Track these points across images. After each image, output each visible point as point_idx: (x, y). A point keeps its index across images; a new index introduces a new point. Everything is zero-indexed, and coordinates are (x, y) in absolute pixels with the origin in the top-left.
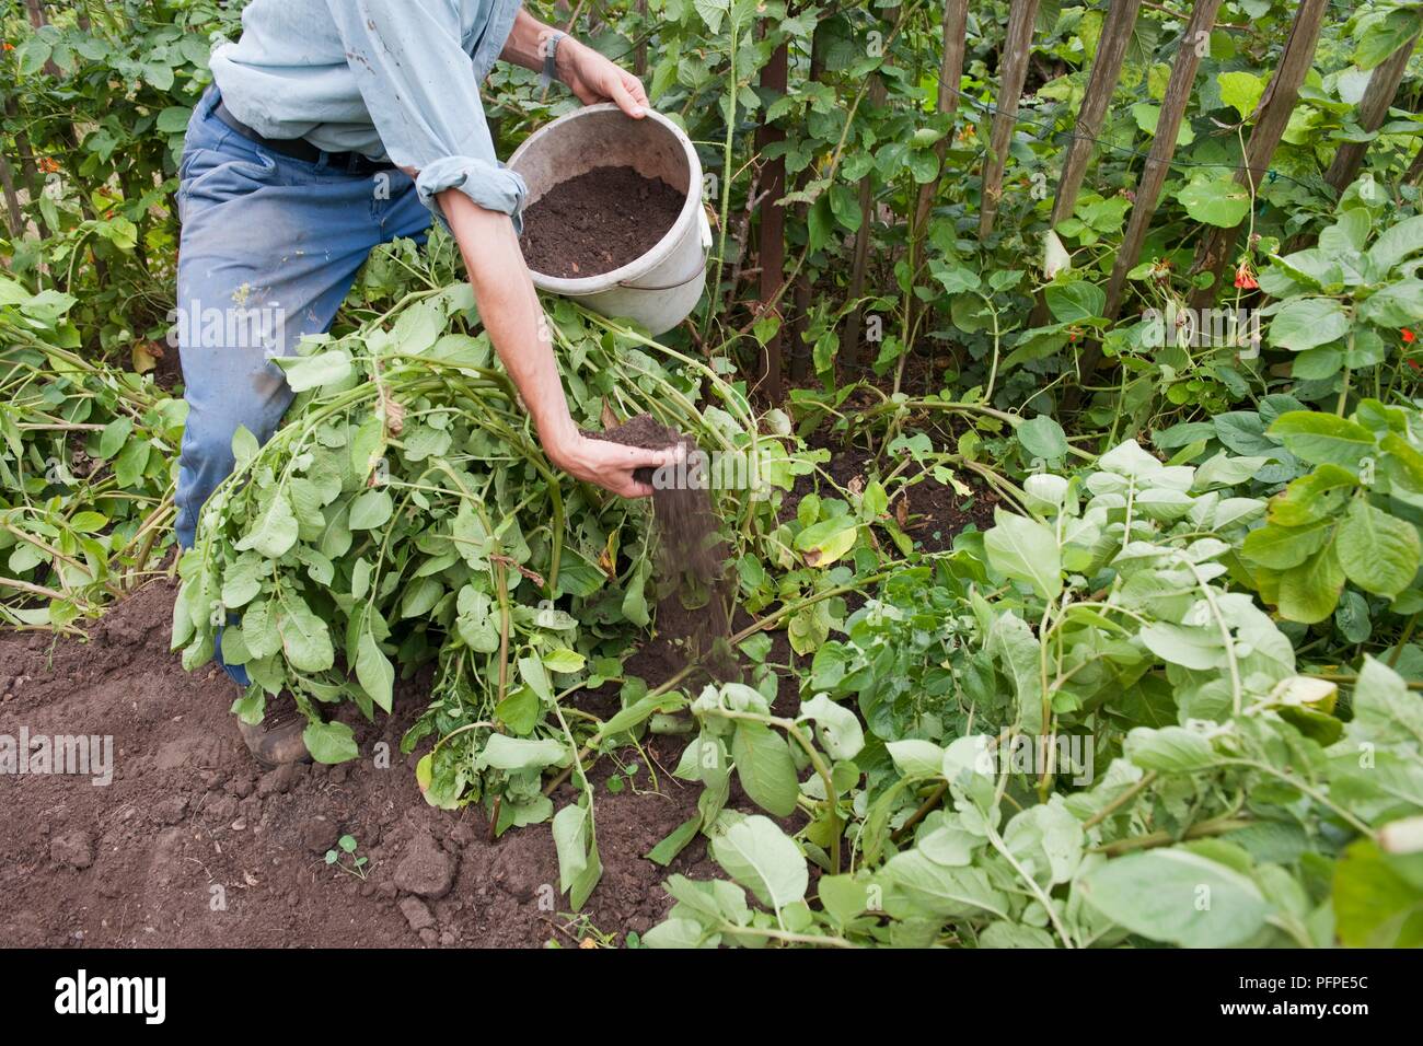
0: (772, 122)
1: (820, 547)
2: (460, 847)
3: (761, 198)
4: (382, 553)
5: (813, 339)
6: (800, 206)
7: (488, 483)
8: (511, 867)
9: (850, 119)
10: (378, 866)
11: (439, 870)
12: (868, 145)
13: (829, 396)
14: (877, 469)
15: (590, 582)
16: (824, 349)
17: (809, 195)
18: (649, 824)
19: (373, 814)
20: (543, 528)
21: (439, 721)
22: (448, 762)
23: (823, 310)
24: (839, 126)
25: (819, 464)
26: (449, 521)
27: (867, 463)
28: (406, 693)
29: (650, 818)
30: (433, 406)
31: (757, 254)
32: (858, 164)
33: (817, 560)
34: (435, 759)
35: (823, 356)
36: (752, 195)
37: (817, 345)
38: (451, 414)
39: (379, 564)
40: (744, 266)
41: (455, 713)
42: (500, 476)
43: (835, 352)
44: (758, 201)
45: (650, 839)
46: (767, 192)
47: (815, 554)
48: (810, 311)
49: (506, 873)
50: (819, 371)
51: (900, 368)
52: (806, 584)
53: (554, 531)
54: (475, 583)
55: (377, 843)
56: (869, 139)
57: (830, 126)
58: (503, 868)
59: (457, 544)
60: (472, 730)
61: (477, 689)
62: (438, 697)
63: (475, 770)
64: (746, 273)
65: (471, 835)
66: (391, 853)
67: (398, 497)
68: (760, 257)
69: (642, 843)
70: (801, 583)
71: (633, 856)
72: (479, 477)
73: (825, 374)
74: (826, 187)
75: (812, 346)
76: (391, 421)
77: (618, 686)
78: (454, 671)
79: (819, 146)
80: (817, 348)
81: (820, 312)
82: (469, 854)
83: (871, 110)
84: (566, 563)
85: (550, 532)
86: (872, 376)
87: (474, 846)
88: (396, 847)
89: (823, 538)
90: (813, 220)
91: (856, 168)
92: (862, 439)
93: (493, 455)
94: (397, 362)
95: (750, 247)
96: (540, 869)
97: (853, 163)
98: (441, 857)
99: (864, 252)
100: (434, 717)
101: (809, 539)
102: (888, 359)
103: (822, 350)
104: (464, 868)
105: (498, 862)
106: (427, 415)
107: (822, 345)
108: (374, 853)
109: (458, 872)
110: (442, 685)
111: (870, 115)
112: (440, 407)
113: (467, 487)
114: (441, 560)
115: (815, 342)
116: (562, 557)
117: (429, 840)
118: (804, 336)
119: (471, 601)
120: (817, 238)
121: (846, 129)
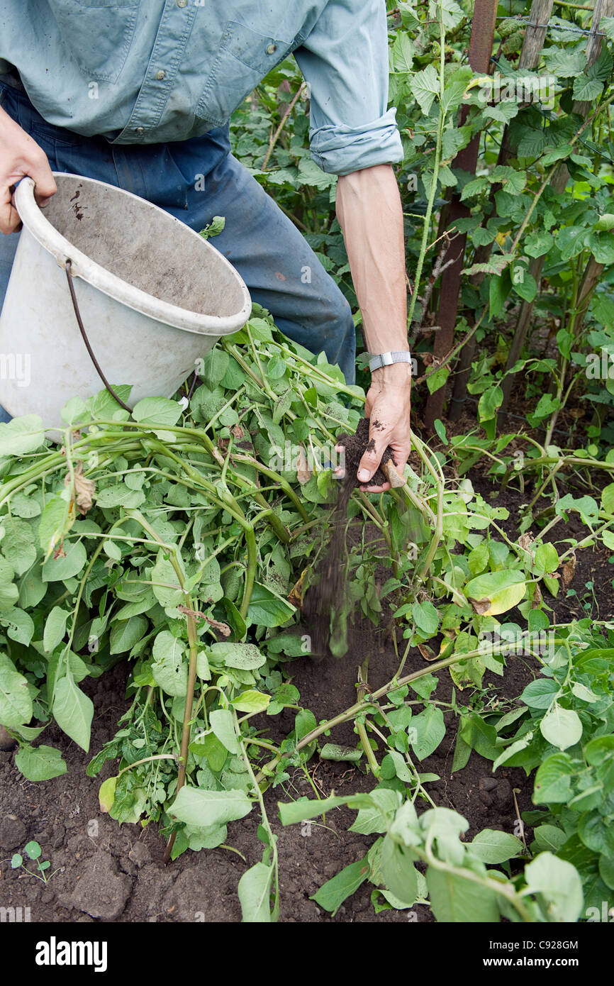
0: (466, 200)
1: (490, 597)
2: (137, 867)
3: (446, 266)
4: (79, 599)
5: (479, 392)
6: (482, 277)
7: (186, 532)
8: (182, 902)
9: (536, 202)
10: (59, 872)
11: (114, 895)
12: (548, 226)
13: (490, 442)
14: (530, 513)
15: (279, 614)
16: (490, 401)
17: (494, 266)
18: (316, 860)
19: (62, 812)
20: (237, 564)
21: (124, 749)
22: (129, 786)
23: (485, 365)
24: (523, 207)
25: (495, 521)
26: (147, 569)
27: (522, 507)
28: (104, 686)
29: (318, 854)
30: (131, 466)
31: (434, 314)
32: (539, 242)
33: (486, 610)
34: (118, 784)
35: (487, 407)
36: (438, 263)
37: (482, 398)
38: (148, 474)
39: (76, 610)
40: (423, 325)
41: (139, 743)
42: (198, 524)
43: (499, 405)
44: (442, 269)
45: (317, 878)
46: (451, 262)
47: (485, 604)
48: (474, 366)
49: (177, 907)
50: (482, 420)
51: (553, 423)
52: (466, 619)
53: (248, 567)
54: (173, 628)
55: (62, 845)
56: (549, 221)
57: (515, 207)
58: (174, 902)
59: (156, 589)
60: (156, 761)
61: (163, 720)
62: (125, 725)
63: (154, 801)
64: (424, 330)
65: (148, 857)
66: (72, 862)
67: (92, 546)
68: (436, 317)
69: (308, 882)
70: (463, 618)
71: (300, 896)
72: (178, 525)
73: (488, 422)
74: (510, 261)
75: (478, 396)
76: (80, 497)
77: (295, 713)
78: (143, 701)
79: (505, 224)
80: (482, 400)
81: (482, 366)
82: (144, 876)
83: (552, 195)
84: (254, 597)
85: (244, 569)
86: (528, 428)
87: (149, 868)
88: (78, 855)
89: (493, 590)
90: (494, 290)
91: (538, 246)
92: (516, 482)
93: (192, 505)
94: (93, 429)
95: (431, 307)
96: (210, 904)
97: (535, 241)
98: (117, 880)
99: (526, 319)
100: (120, 743)
101: (479, 588)
102: (543, 415)
103: (486, 402)
104: (139, 889)
105: (170, 895)
106: (124, 475)
107: (488, 398)
108: (59, 856)
109: (132, 893)
110: (128, 716)
111: (552, 199)
112: (137, 467)
113: (163, 536)
114: (137, 606)
115: (481, 395)
116: (253, 592)
117: (108, 860)
118: (470, 387)
119: (167, 647)
120: (496, 307)
121: (531, 212)
